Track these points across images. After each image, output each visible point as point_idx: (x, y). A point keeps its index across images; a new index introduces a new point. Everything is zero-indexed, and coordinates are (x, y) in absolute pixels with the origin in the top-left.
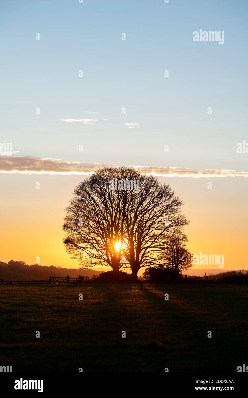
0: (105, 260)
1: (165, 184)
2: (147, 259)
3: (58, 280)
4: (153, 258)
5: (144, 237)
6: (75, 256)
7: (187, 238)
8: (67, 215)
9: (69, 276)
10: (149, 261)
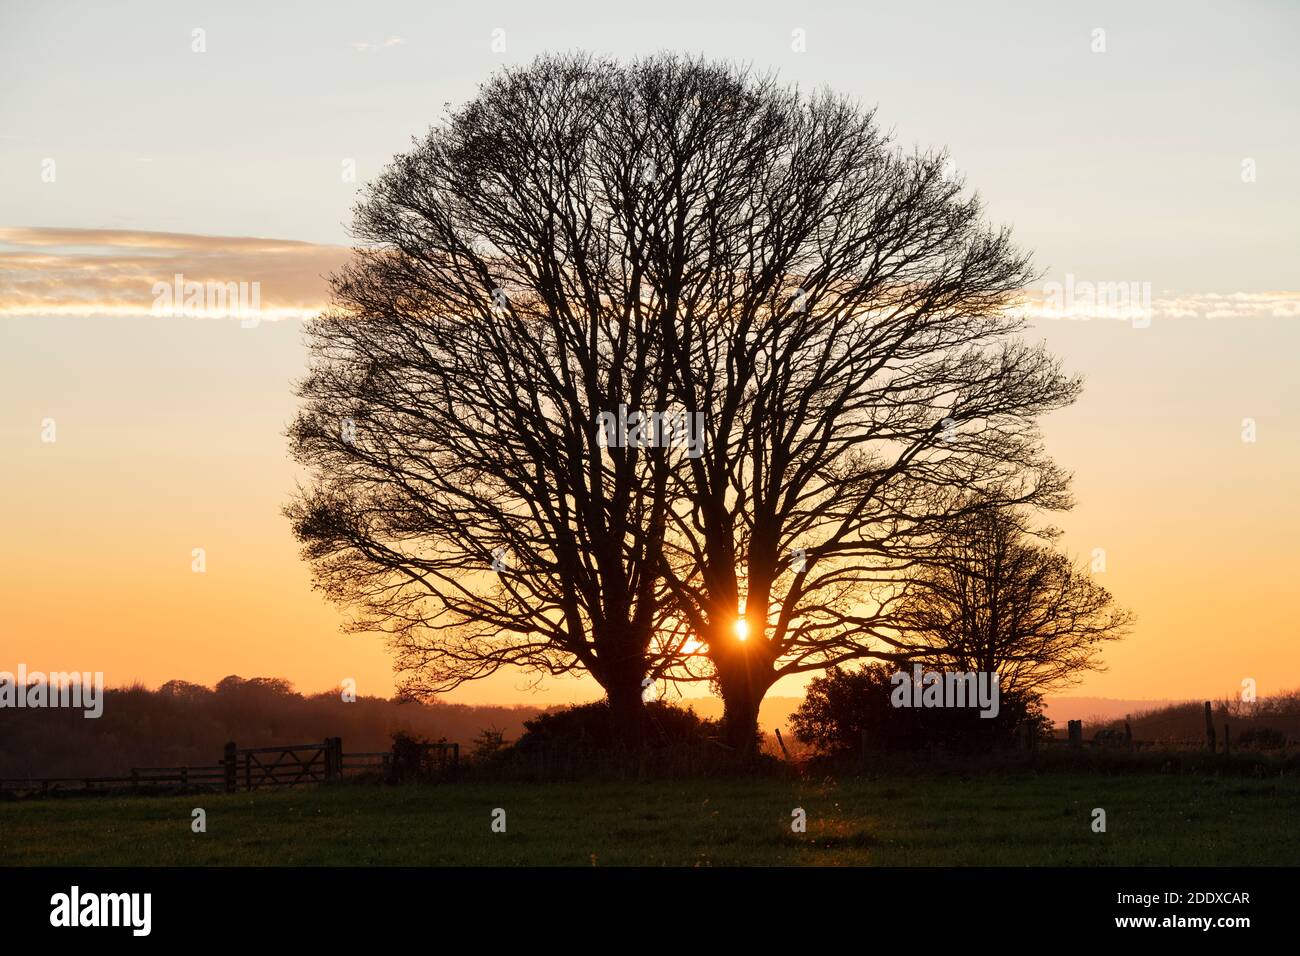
0: (556, 635)
1: (922, 152)
2: (815, 627)
3: (272, 767)
4: (852, 620)
5: (796, 485)
6: (367, 618)
7: (1062, 486)
8: (319, 362)
9: (338, 741)
10: (830, 634)
